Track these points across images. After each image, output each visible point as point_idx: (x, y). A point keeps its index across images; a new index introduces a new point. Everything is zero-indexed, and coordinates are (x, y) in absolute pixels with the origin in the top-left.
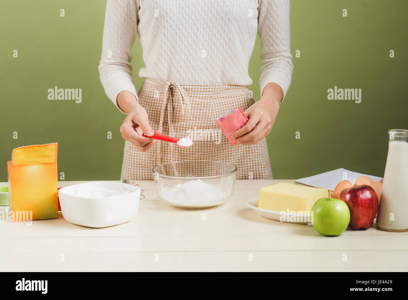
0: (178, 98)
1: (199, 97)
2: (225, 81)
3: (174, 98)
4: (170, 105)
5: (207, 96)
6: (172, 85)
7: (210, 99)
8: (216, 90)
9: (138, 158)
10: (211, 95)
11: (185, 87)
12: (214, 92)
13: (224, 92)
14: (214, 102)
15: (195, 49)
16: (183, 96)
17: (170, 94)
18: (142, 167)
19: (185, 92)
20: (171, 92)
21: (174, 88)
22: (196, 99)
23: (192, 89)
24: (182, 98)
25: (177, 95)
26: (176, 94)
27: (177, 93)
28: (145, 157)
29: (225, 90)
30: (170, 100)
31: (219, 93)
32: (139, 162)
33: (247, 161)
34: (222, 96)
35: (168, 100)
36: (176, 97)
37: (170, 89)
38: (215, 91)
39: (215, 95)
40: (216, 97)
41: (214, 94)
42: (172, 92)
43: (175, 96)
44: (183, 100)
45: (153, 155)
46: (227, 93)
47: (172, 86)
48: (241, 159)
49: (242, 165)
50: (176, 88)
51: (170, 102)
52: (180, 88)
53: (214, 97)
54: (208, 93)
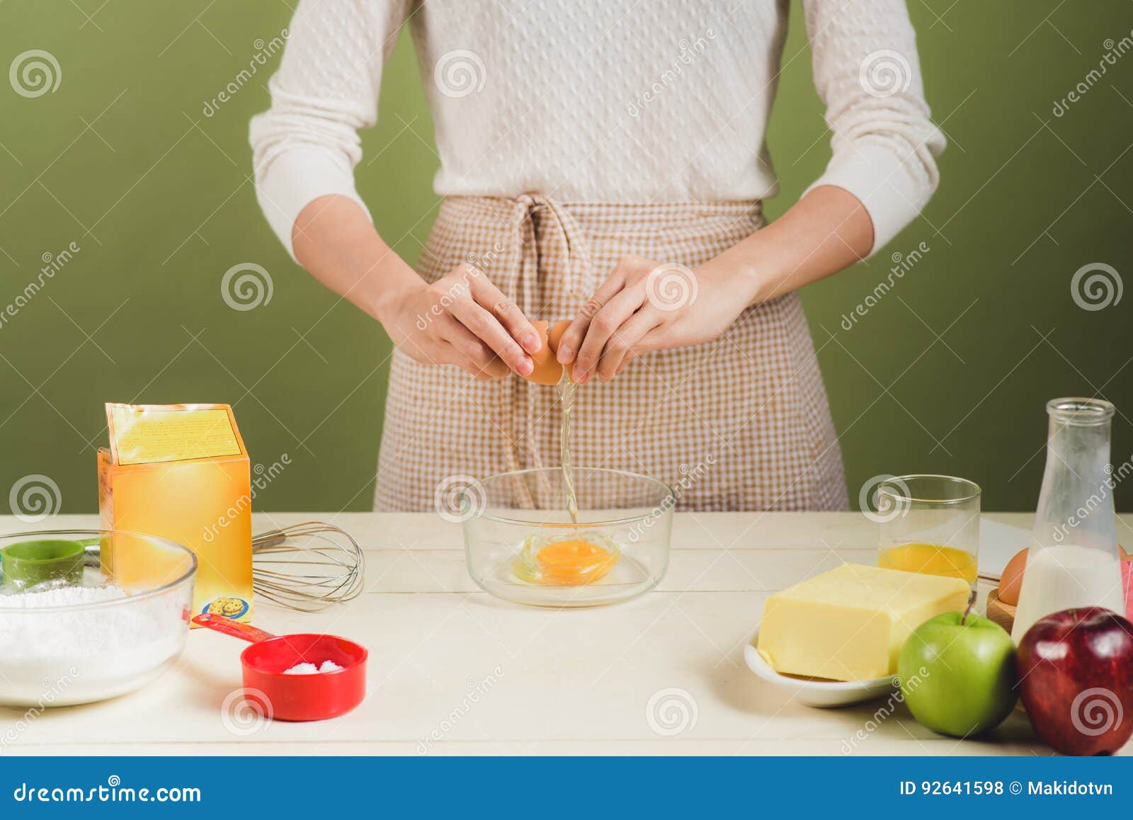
0: (558, 241)
1: (621, 239)
2: (696, 189)
3: (544, 243)
4: (532, 263)
5: (644, 235)
6: (536, 205)
7: (655, 245)
8: (671, 217)
9: (439, 429)
10: (657, 231)
11: (578, 210)
12: (664, 224)
13: (694, 222)
14: (666, 251)
15: (602, 99)
16: (571, 235)
17: (529, 231)
18: (451, 458)
19: (577, 224)
20: (532, 226)
21: (543, 215)
22: (611, 243)
23: (599, 214)
24: (568, 241)
25: (552, 234)
26: (548, 230)
27: (553, 227)
28: (459, 428)
29: (698, 218)
30: (530, 248)
31: (679, 228)
32: (442, 442)
33: (768, 437)
34: (689, 236)
35: (524, 247)
36: (550, 240)
37: (529, 217)
38: (667, 221)
39: (669, 232)
40: (673, 239)
41: (664, 229)
42: (537, 225)
43: (547, 237)
44: (569, 249)
45: (483, 421)
46: (706, 227)
47: (536, 209)
48: (750, 430)
49: (752, 446)
50: (548, 212)
51: (532, 256)
52: (561, 212)
53: (666, 239)
54: (647, 225)
